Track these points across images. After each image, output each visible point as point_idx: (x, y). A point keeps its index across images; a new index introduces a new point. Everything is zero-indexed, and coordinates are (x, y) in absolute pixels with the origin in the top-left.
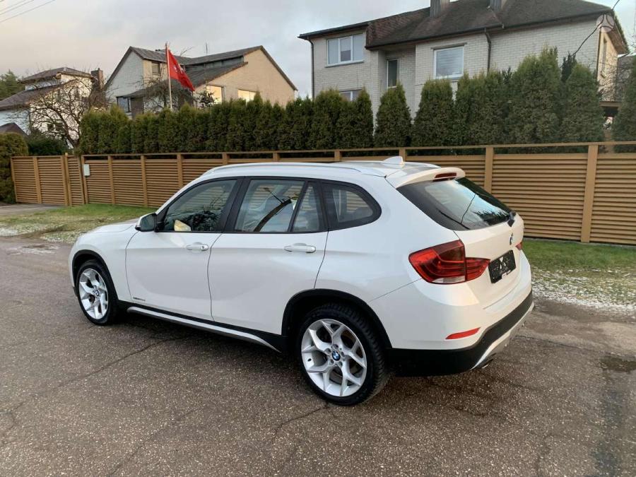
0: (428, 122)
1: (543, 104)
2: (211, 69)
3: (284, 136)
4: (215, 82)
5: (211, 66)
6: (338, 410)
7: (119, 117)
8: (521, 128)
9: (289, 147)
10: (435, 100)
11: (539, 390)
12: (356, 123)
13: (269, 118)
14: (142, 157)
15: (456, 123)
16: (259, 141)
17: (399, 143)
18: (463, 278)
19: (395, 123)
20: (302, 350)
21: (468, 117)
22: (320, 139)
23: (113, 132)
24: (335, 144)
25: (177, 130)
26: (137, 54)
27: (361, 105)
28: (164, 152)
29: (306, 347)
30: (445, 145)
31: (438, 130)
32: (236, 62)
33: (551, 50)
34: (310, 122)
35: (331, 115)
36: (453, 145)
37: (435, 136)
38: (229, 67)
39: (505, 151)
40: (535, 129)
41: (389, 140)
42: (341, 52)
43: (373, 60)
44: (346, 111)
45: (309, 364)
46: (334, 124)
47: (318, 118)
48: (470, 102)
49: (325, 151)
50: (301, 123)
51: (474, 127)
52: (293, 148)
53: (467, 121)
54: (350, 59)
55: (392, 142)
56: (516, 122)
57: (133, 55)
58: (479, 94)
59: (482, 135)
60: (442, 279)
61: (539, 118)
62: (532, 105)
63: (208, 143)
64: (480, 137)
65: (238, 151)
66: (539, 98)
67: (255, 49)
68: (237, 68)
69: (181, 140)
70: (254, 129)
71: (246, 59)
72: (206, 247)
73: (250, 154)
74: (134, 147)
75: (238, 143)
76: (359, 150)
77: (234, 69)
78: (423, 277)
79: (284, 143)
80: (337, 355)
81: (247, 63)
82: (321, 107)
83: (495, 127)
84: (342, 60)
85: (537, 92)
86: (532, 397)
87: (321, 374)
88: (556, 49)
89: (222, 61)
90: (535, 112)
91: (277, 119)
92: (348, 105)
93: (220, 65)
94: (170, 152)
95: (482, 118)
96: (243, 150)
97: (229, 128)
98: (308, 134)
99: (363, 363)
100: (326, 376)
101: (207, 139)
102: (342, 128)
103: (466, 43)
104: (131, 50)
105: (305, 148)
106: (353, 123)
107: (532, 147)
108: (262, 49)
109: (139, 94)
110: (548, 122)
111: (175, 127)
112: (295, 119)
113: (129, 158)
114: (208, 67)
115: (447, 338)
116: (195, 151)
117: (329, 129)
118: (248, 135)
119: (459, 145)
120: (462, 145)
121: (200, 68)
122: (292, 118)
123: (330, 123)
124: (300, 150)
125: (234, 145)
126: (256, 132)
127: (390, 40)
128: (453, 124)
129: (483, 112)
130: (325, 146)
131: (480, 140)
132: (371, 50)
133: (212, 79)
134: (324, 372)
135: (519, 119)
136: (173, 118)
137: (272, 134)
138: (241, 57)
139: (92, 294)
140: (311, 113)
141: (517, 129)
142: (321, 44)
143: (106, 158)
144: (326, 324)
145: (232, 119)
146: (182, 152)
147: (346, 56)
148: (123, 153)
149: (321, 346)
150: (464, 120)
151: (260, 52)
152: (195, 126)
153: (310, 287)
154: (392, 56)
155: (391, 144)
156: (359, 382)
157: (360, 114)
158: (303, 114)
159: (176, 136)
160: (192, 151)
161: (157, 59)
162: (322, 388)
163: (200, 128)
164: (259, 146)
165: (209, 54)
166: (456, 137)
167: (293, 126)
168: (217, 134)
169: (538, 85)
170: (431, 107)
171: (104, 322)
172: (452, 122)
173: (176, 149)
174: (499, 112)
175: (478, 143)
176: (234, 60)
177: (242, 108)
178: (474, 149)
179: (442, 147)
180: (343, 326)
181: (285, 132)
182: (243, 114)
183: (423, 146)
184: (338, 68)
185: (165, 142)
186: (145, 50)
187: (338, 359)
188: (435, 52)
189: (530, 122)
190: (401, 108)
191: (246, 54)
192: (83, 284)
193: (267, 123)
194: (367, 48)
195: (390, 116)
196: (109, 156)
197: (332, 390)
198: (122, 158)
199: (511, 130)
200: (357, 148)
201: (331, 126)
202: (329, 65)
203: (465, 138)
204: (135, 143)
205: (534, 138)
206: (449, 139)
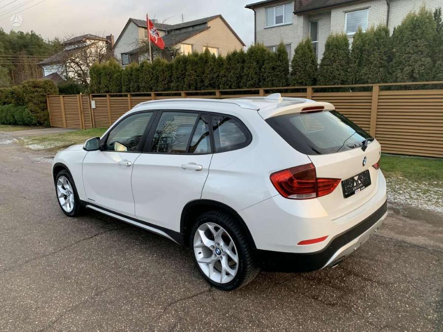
0: (329, 67)
1: (420, 51)
2: (184, 33)
3: (224, 79)
4: (187, 41)
5: (185, 30)
6: (218, 293)
7: (115, 67)
8: (402, 70)
9: (228, 87)
10: (335, 50)
11: (385, 285)
12: (276, 69)
13: (215, 66)
14: (129, 95)
15: (351, 67)
16: (207, 83)
17: (308, 83)
18: (314, 195)
19: (304, 68)
20: (195, 245)
21: (359, 63)
22: (249, 80)
23: (110, 78)
24: (260, 84)
25: (152, 76)
26: (135, 23)
27: (279, 55)
28: (143, 92)
29: (197, 243)
30: (342, 84)
31: (337, 72)
32: (203, 26)
33: (436, 10)
34: (243, 68)
35: (258, 62)
36: (348, 84)
37: (334, 77)
38: (197, 30)
39: (389, 88)
40: (413, 71)
41: (300, 81)
42: (276, 17)
43: (299, 22)
44: (269, 60)
45: (200, 256)
46: (260, 69)
47: (249, 65)
48: (362, 51)
49: (253, 89)
50: (236, 69)
51: (364, 70)
52: (230, 88)
53: (359, 65)
54: (282, 22)
55: (302, 82)
56: (399, 66)
57: (132, 24)
58: (369, 45)
59: (370, 76)
60: (296, 195)
61: (416, 62)
62: (411, 52)
63: (172, 84)
64: (369, 78)
65: (192, 90)
66: (417, 46)
67: (216, 17)
68: (202, 31)
69: (154, 83)
70: (203, 73)
71: (209, 24)
72: (130, 163)
73: (201, 93)
74: (124, 88)
75: (192, 84)
76: (278, 88)
77: (200, 32)
78: (280, 193)
79: (224, 84)
80: (219, 251)
81: (210, 27)
82: (251, 57)
83: (381, 69)
84: (277, 23)
85: (416, 41)
86: (379, 291)
87: (208, 264)
88: (440, 9)
89: (193, 26)
90: (413, 56)
91: (220, 67)
92: (270, 55)
93: (191, 29)
94: (147, 91)
95: (372, 63)
96: (196, 89)
97: (186, 74)
98: (241, 77)
99: (236, 259)
100: (211, 266)
101: (172, 82)
102: (265, 72)
103: (370, 7)
104: (130, 21)
105: (239, 87)
106: (274, 68)
107: (410, 85)
108: (220, 17)
109: (135, 51)
110: (424, 65)
111: (151, 74)
112: (232, 66)
113: (121, 96)
114: (183, 31)
115: (299, 244)
116: (164, 91)
117: (256, 73)
118: (200, 79)
119: (352, 84)
120: (355, 84)
121: (178, 32)
122: (230, 65)
123: (257, 69)
124: (235, 88)
125: (189, 86)
126: (205, 76)
127: (310, 7)
128: (348, 68)
129: (372, 58)
130: (253, 86)
131: (369, 80)
132: (298, 15)
133: (184, 41)
134: (210, 263)
135: (400, 63)
136: (149, 67)
137: (216, 78)
138: (206, 23)
139: (65, 194)
140: (244, 61)
141: (399, 71)
142: (261, 12)
143: (105, 96)
144: (211, 226)
145: (189, 67)
146: (155, 91)
147: (279, 19)
148: (117, 92)
149: (207, 242)
150: (357, 64)
151: (219, 19)
152: (164, 73)
153: (198, 197)
154: (314, 19)
155: (301, 84)
156: (233, 273)
157: (279, 61)
158: (238, 62)
159: (151, 80)
160: (162, 91)
161: (149, 24)
162: (208, 275)
163: (167, 74)
164: (207, 87)
165: (184, 22)
166: (350, 78)
167: (230, 71)
168: (178, 78)
169: (417, 36)
170: (332, 55)
171: (71, 215)
172: (347, 67)
173: (151, 90)
174: (385, 58)
175: (367, 82)
176: (200, 25)
177: (196, 59)
178: (363, 87)
179: (340, 86)
180: (222, 228)
181: (225, 76)
182: (196, 63)
183: (326, 85)
184: (273, 29)
185: (144, 84)
186: (140, 20)
187: (219, 254)
188: (346, 14)
189: (409, 65)
190: (310, 56)
191: (209, 21)
192: (60, 187)
193: (212, 69)
194: (295, 13)
195: (300, 63)
196: (107, 94)
197: (215, 277)
198: (116, 96)
199: (394, 72)
200: (277, 87)
201: (258, 70)
202: (266, 27)
203: (357, 79)
204: (124, 86)
205: (412, 78)
206: (345, 80)
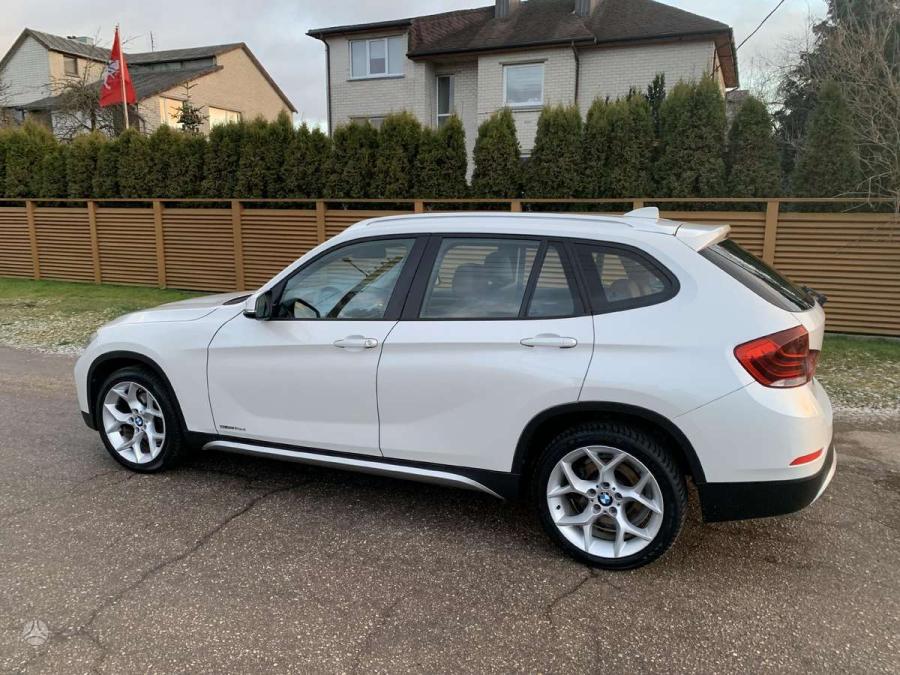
0: (552, 165)
1: (707, 146)
2: (162, 74)
3: (333, 177)
4: (172, 93)
5: (164, 68)
8: (678, 176)
9: (342, 194)
10: (561, 134)
12: (445, 163)
13: (307, 149)
14: (90, 205)
15: (592, 167)
16: (291, 183)
17: (510, 193)
19: (503, 164)
20: (548, 493)
21: (607, 159)
22: (390, 183)
23: (32, 163)
24: (414, 190)
25: (150, 164)
26: (38, 40)
27: (451, 137)
28: (130, 197)
29: (554, 490)
30: (574, 197)
31: (566, 175)
32: (205, 64)
34: (373, 157)
35: (405, 147)
36: (586, 197)
37: (562, 184)
38: (193, 71)
40: (697, 179)
41: (495, 189)
42: (372, 61)
43: (418, 74)
44: (429, 144)
45: (558, 515)
46: (411, 161)
47: (388, 152)
48: (610, 140)
49: (398, 201)
50: (358, 159)
51: (616, 173)
52: (348, 195)
53: (605, 165)
54: (384, 72)
55: (500, 191)
56: (671, 169)
57: (30, 42)
58: (622, 129)
59: (627, 185)
61: (702, 164)
62: (693, 146)
63: (205, 184)
64: (624, 187)
65: (256, 197)
66: (701, 137)
67: (234, 47)
68: (207, 74)
69: (157, 179)
70: (281, 164)
71: (220, 61)
72: (374, 342)
73: (277, 203)
74: (73, 188)
75: (256, 185)
76: (450, 200)
77: (201, 76)
78: (757, 380)
79: (333, 188)
80: (607, 497)
81: (222, 67)
82: (391, 136)
83: (643, 174)
84: (372, 72)
85: (699, 129)
87: (579, 529)
89: (181, 61)
90: (698, 154)
91: (319, 152)
92: (432, 135)
93: (177, 67)
94: (140, 197)
95: (627, 162)
96: (265, 196)
97: (241, 162)
98: (371, 175)
101: (203, 178)
102: (424, 168)
103: (547, 60)
104: (27, 34)
105: (366, 195)
106: (440, 162)
107: (692, 203)
108: (243, 47)
109: (43, 105)
110: (714, 170)
111: (148, 158)
112: (350, 152)
113: (63, 205)
114: (158, 69)
115: (792, 464)
116: (182, 197)
117: (403, 169)
118: (272, 174)
119: (593, 197)
120: (599, 198)
121: (146, 70)
122: (345, 150)
123: (405, 160)
124: (359, 198)
125: (250, 189)
126: (286, 170)
127: (437, 49)
128: (586, 168)
129: (627, 153)
130: (397, 194)
131: (624, 192)
132: (416, 61)
133: (168, 89)
134: (586, 524)
135: (675, 164)
137: (313, 174)
138: (212, 57)
139: (129, 422)
140: (374, 145)
141: (673, 178)
142: (341, 47)
143: (23, 204)
145: (248, 149)
146: (159, 197)
147: (378, 65)
148: (53, 196)
149: (581, 486)
150: (602, 162)
151: (240, 52)
152: (181, 158)
154: (444, 71)
155: (497, 194)
156: (648, 535)
157: (450, 149)
158: (362, 146)
159: (150, 172)
160: (177, 197)
161: (73, 51)
162: (582, 548)
163: (192, 161)
164: (292, 191)
165: (156, 50)
166: (591, 187)
167: (346, 163)
168: (220, 171)
169: (700, 120)
172: (583, 166)
173: (150, 193)
174: (648, 154)
175: (620, 195)
176: (202, 61)
177: (263, 133)
178: (613, 203)
179: (571, 200)
181: (333, 171)
182: (264, 142)
183: (544, 198)
184: (367, 84)
185: (132, 181)
186: (52, 36)
187: (610, 501)
188: (505, 68)
189: (691, 169)
190: (511, 143)
191: (219, 54)
192: (110, 407)
193: (303, 156)
194: (410, 56)
195: (496, 155)
196: (28, 202)
197: (601, 550)
198: (51, 205)
199: (663, 179)
200: (447, 197)
201: (407, 164)
202: (352, 78)
203: (602, 189)
204: (75, 182)
205: (696, 190)
206: (580, 189)
